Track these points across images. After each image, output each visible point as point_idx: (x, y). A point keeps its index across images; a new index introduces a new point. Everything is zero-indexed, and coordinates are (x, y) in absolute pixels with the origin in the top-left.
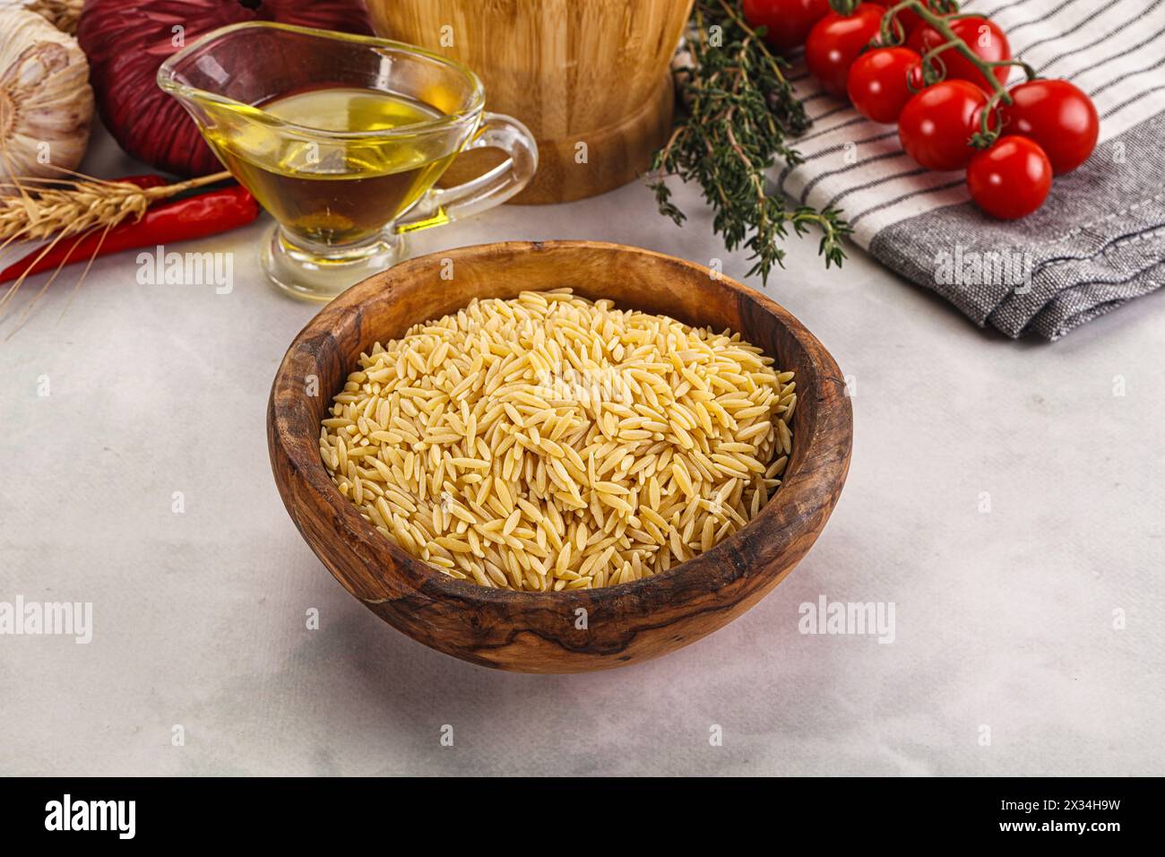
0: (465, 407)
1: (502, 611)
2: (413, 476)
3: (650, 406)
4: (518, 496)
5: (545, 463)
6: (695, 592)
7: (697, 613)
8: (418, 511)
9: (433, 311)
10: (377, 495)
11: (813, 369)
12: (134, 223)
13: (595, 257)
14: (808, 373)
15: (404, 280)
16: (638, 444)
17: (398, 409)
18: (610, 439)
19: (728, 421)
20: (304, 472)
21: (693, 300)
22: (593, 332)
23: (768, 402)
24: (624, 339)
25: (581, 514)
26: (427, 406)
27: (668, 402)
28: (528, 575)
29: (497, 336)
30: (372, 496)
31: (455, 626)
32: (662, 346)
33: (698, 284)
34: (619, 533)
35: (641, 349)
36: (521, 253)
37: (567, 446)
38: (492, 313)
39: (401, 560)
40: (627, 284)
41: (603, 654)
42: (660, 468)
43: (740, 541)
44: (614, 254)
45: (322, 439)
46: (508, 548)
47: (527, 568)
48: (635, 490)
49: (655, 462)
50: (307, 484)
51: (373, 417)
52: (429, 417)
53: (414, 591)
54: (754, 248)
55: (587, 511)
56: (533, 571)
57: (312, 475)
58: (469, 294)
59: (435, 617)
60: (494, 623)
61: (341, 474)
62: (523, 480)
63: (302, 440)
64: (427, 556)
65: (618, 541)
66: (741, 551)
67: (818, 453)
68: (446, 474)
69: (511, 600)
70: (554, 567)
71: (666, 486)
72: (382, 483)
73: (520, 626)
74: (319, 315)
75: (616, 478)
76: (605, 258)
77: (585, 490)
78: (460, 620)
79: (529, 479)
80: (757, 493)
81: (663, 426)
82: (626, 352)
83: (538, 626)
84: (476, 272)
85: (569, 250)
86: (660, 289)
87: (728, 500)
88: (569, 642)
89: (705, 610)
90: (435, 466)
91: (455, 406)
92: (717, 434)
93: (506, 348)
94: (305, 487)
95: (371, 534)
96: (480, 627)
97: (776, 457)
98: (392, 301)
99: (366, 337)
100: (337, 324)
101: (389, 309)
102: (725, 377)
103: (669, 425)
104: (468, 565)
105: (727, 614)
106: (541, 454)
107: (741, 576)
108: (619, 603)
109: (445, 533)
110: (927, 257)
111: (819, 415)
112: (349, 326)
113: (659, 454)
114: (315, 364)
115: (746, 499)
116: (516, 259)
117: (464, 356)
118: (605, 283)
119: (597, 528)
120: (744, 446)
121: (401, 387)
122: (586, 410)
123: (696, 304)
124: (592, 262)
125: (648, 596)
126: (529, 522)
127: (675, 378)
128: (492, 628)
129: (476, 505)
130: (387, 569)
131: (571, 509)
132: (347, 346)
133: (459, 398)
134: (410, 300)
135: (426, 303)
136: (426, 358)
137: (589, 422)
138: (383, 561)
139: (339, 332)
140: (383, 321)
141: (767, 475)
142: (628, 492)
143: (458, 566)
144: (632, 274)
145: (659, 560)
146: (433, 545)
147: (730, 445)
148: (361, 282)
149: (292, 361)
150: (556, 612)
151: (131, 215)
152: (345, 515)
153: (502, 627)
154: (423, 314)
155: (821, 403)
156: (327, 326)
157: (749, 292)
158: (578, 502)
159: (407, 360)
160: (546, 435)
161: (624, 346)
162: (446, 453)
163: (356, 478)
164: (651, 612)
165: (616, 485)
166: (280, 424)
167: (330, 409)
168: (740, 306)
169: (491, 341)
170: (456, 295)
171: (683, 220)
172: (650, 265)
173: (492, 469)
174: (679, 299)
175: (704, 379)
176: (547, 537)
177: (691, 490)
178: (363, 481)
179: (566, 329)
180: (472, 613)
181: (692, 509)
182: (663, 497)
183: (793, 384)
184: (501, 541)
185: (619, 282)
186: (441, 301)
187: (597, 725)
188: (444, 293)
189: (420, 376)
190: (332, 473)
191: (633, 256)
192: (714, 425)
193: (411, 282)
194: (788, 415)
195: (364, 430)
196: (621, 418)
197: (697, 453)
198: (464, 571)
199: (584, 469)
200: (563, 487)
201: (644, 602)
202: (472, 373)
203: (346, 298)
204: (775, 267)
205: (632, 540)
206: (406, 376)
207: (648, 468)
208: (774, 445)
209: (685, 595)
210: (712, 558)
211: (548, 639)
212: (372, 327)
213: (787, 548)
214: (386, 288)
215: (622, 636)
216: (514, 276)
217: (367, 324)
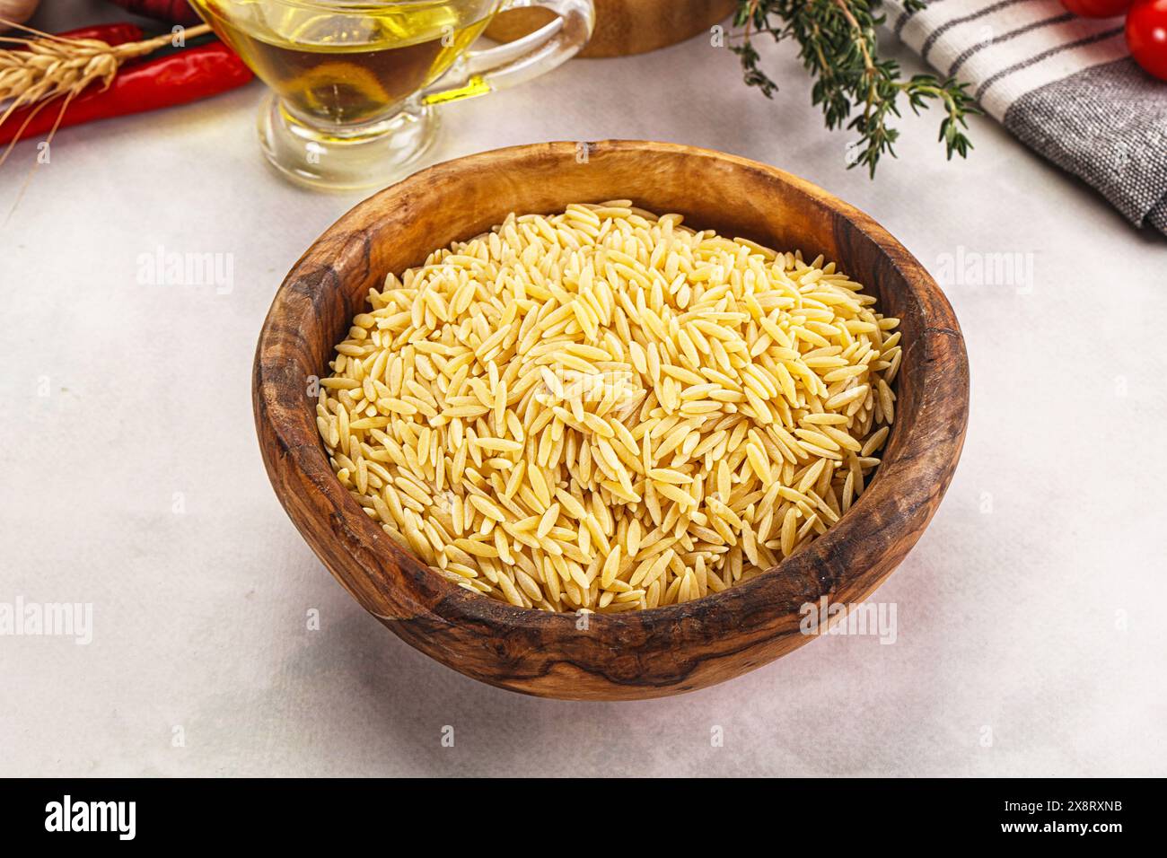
0: (493, 369)
1: (535, 638)
2: (428, 460)
3: (720, 369)
4: (557, 485)
5: (591, 445)
6: (770, 614)
7: (771, 637)
8: (434, 504)
9: (460, 231)
10: (385, 482)
11: (921, 319)
12: (101, 91)
13: (659, 163)
14: (916, 324)
15: (423, 195)
16: (705, 418)
17: (412, 369)
18: (670, 413)
19: (816, 386)
20: (296, 454)
21: (779, 217)
22: (653, 270)
23: (867, 359)
24: (691, 278)
25: (634, 508)
26: (447, 367)
27: (742, 364)
28: (568, 588)
29: (535, 272)
30: (379, 484)
31: (477, 654)
32: (737, 287)
33: (785, 199)
34: (680, 532)
35: (713, 292)
36: (569, 156)
37: (617, 422)
38: (532, 236)
39: (412, 572)
40: (699, 194)
41: (658, 685)
42: (731, 449)
43: (826, 548)
44: (682, 158)
45: (319, 405)
46: (545, 553)
47: (566, 578)
48: (700, 477)
49: (726, 440)
50: (299, 471)
51: (382, 379)
52: (450, 381)
53: (427, 611)
54: (861, 129)
55: (642, 505)
56: (573, 581)
57: (306, 458)
58: (505, 207)
59: (453, 643)
60: (524, 653)
61: (342, 453)
62: (563, 465)
63: (294, 412)
64: (444, 562)
65: (678, 542)
66: (827, 561)
67: (924, 432)
68: (469, 457)
69: (545, 625)
70: (599, 576)
71: (738, 471)
72: (391, 466)
73: (556, 656)
74: (318, 243)
75: (677, 462)
76: (671, 164)
77: (638, 478)
78: (483, 648)
79: (570, 464)
80: (851, 475)
81: (736, 395)
82: (692, 295)
83: (578, 657)
84: (512, 181)
85: (627, 154)
86: (739, 202)
87: (815, 487)
88: (615, 675)
89: (781, 634)
90: (456, 448)
91: (482, 367)
92: (802, 403)
93: (545, 291)
94: (297, 475)
95: (375, 537)
96: (507, 657)
97: (875, 428)
98: (408, 222)
99: (376, 267)
100: (339, 254)
101: (404, 231)
102: (812, 329)
103: (743, 393)
104: (494, 575)
106: (586, 432)
107: (827, 592)
108: (676, 629)
109: (467, 534)
110: (1074, 135)
111: (927, 381)
112: (355, 256)
113: (731, 430)
114: (311, 308)
115: (836, 483)
116: (563, 165)
117: (494, 300)
118: (671, 194)
119: (653, 526)
120: (836, 418)
121: (418, 340)
122: (642, 376)
123: (783, 223)
124: (655, 168)
125: (711, 621)
126: (569, 519)
127: (752, 329)
128: (522, 657)
129: (506, 498)
130: (395, 584)
131: (621, 503)
132: (353, 281)
133: (485, 359)
134: (432, 219)
135: (452, 221)
136: (448, 300)
137: (645, 391)
138: (389, 573)
139: (342, 264)
140: (397, 246)
141: (863, 453)
142: (691, 480)
143: (482, 575)
144: (704, 184)
145: (728, 563)
146: (452, 549)
147: (819, 416)
148: (371, 198)
149: (284, 306)
150: (599, 641)
151: (97, 82)
152: (344, 512)
153: (534, 657)
154: (447, 234)
155: (929, 364)
156: (328, 258)
157: (847, 211)
158: (630, 494)
159: (425, 303)
160: (592, 408)
161: (691, 285)
162: (470, 431)
163: (361, 458)
164: (715, 639)
165: (677, 472)
166: (267, 391)
167: (331, 363)
168: (836, 230)
169: (528, 279)
170: (488, 210)
171: (773, 92)
172: (726, 174)
173: (525, 451)
174: (761, 216)
175: (787, 331)
176: (591, 537)
177: (768, 475)
178: (367, 462)
179: (619, 266)
180: (497, 641)
181: (770, 499)
182: (733, 485)
183: (898, 334)
184: (534, 545)
185: (688, 192)
186: (470, 218)
187: (653, 761)
188: (472, 208)
189: (439, 326)
190: (331, 452)
191: (706, 161)
192: (798, 391)
193: (432, 196)
194: (891, 373)
195: (371, 396)
196: (685, 386)
197: (778, 428)
198: (489, 582)
199: (637, 452)
200: (611, 476)
201: (707, 627)
202: (503, 325)
203: (351, 220)
204: (885, 157)
205: (695, 540)
206: (424, 323)
207: (716, 449)
208: (873, 415)
209: (757, 618)
210: (791, 571)
211: (591, 672)
212: (384, 256)
213: (884, 554)
214: (401, 206)
215: (680, 666)
216: (560, 186)
217: (378, 252)
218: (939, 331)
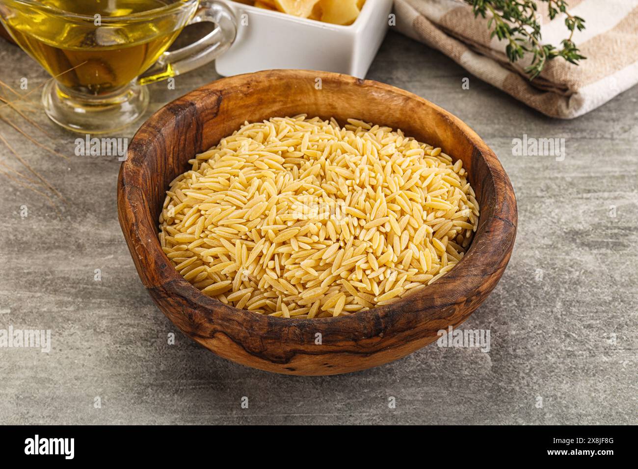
1: (209, 314)
6: (341, 338)
7: (340, 352)
9: (278, 108)
11: (494, 210)
15: (261, 82)
20: (129, 189)
21: (449, 144)
31: (179, 316)
33: (453, 134)
36: (347, 84)
39: (160, 263)
40: (412, 122)
41: (273, 362)
43: (384, 311)
44: (407, 99)
50: (127, 198)
53: (160, 285)
59: (169, 307)
63: (138, 168)
66: (382, 318)
69: (217, 309)
73: (219, 328)
76: (401, 101)
78: (183, 313)
83: (229, 331)
85: (379, 90)
86: (431, 131)
88: (249, 347)
95: (150, 240)
96: (194, 321)
98: (248, 94)
99: (223, 113)
100: (202, 99)
101: (245, 98)
105: (367, 358)
107: (377, 335)
108: (286, 330)
111: (481, 242)
112: (211, 103)
114: (174, 122)
116: (343, 87)
118: (398, 118)
124: (392, 101)
125: (306, 331)
128: (201, 324)
132: (206, 116)
134: (263, 97)
135: (274, 101)
139: (201, 105)
140: (238, 105)
144: (415, 116)
148: (231, 77)
150: (242, 325)
152: (140, 224)
153: (207, 325)
154: (270, 108)
155: (486, 234)
156: (195, 99)
164: (306, 343)
170: (297, 100)
172: (428, 113)
180: (190, 310)
186: (285, 103)
188: (287, 96)
191: (419, 104)
193: (265, 84)
201: (303, 334)
203: (216, 84)
211: (236, 342)
212: (229, 108)
213: (419, 325)
214: (246, 84)
215: (285, 352)
216: (339, 98)
217: (226, 105)
218: (500, 219)
